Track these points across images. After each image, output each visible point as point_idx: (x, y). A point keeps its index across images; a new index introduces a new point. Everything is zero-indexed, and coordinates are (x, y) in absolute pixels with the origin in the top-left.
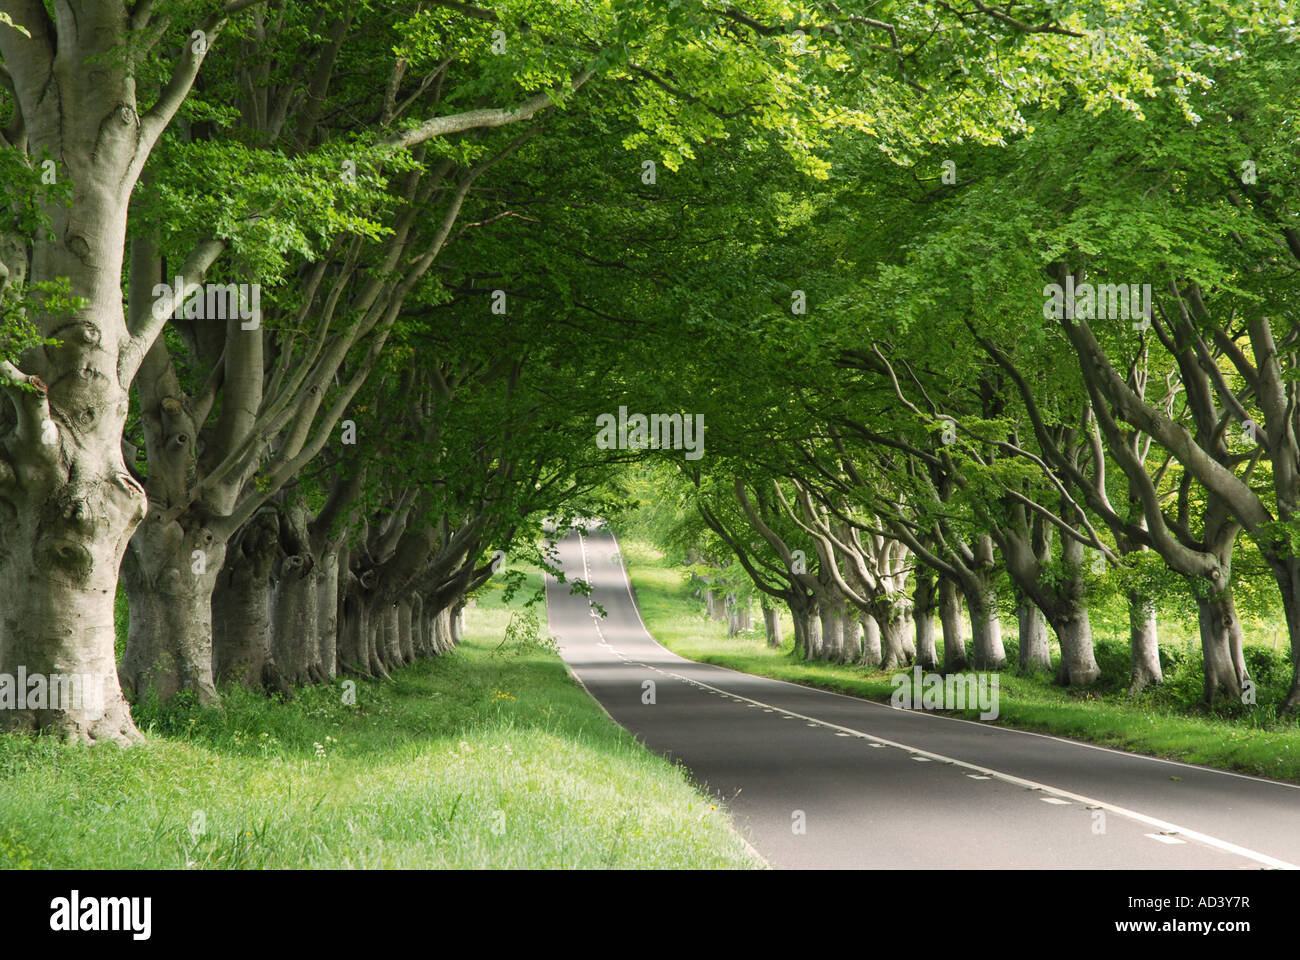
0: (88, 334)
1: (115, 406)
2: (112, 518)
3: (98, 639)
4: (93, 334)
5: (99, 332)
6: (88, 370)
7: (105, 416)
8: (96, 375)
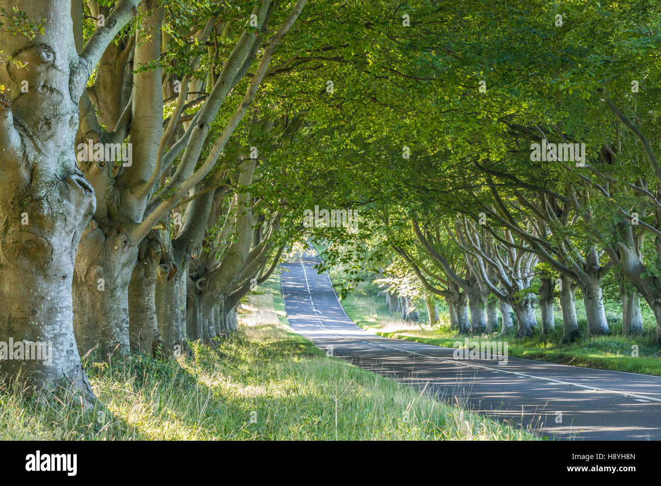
0: (44, 54)
1: (68, 117)
2: (69, 213)
3: (59, 317)
4: (48, 56)
5: (54, 53)
6: (44, 86)
7: (60, 126)
8: (52, 90)
